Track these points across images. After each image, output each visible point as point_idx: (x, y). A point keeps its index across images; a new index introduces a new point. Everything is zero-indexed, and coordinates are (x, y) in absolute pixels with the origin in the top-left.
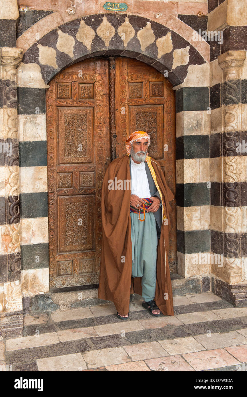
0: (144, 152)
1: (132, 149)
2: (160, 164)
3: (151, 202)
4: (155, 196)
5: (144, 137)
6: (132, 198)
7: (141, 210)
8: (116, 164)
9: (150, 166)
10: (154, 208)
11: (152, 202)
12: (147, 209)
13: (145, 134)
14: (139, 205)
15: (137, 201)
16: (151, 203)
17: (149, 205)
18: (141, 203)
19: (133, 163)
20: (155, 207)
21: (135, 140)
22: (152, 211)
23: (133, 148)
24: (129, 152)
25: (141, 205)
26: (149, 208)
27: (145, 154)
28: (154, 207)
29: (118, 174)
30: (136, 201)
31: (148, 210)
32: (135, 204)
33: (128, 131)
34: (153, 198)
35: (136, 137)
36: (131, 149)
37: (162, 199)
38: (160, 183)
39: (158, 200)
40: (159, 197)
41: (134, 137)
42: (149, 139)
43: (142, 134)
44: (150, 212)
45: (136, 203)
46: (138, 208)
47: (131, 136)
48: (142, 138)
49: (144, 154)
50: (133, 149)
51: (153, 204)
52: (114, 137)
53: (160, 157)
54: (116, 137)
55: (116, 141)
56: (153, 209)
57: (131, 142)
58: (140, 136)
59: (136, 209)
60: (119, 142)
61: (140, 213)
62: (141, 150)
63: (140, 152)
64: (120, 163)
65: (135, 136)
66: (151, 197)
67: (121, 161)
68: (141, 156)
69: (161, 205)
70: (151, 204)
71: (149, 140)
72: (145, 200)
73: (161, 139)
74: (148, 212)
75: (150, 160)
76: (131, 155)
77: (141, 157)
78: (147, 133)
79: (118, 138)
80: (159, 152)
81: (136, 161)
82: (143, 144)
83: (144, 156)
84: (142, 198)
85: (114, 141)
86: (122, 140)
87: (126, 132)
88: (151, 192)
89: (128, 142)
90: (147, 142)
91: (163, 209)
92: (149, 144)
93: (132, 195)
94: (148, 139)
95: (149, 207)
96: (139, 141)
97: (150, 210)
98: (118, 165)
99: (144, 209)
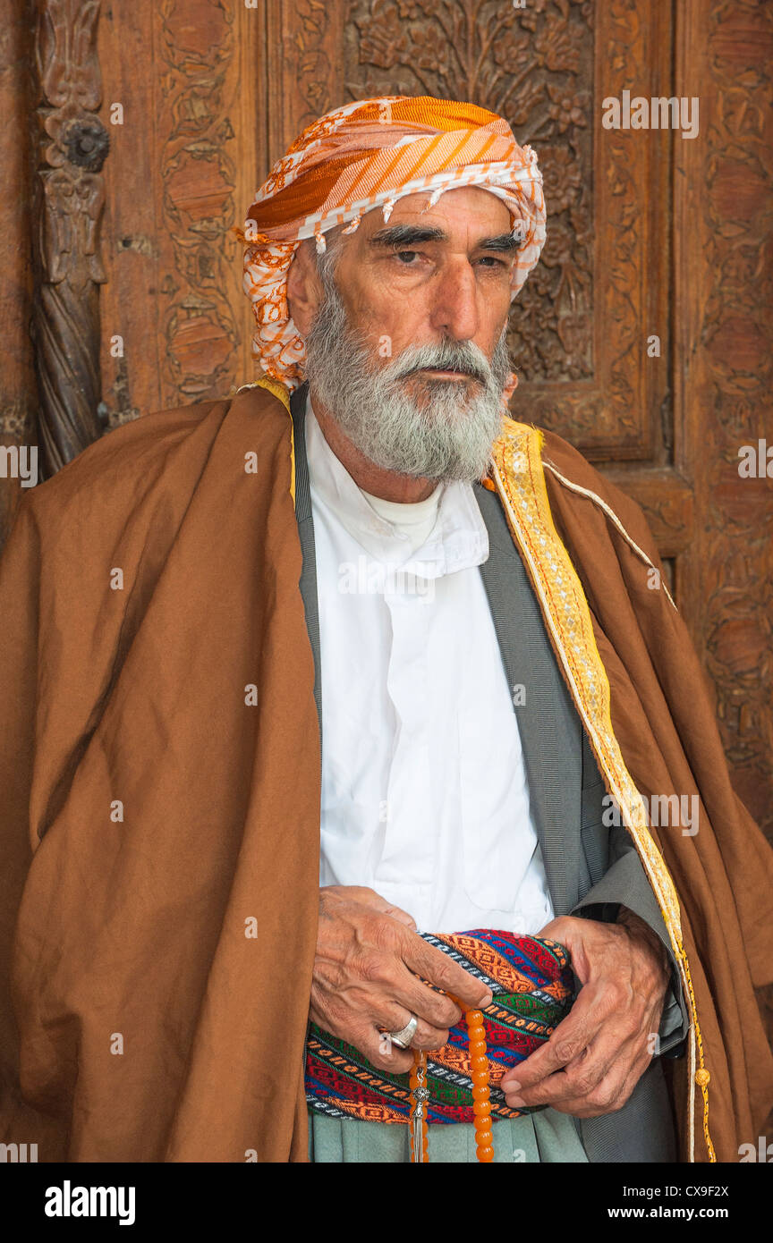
0: (479, 357)
1: (324, 320)
2: (653, 517)
3: (550, 980)
4: (604, 914)
5: (474, 175)
6: (328, 936)
7: (435, 1084)
8: (125, 490)
9: (542, 541)
10: (593, 1060)
11: (571, 983)
12: (513, 1065)
13: (481, 135)
14: (426, 1030)
15: (392, 970)
16: (554, 991)
17: (527, 1013)
18: (447, 1005)
19: (336, 497)
20: (603, 1049)
21: (361, 204)
22: (575, 1092)
23: (347, 302)
24: (288, 359)
25: (437, 1027)
26: (537, 1062)
27: (491, 382)
28: (592, 1043)
29: (153, 611)
30: (387, 974)
31: (527, 1086)
32: (373, 1012)
33: (246, 95)
34: (577, 935)
35: (376, 170)
36: (308, 315)
37: (680, 956)
38: (656, 756)
39: (643, 966)
40: (653, 924)
41: (359, 166)
42: (530, 201)
43: (451, 139)
44: (540, 1108)
45: (377, 999)
46: (405, 1064)
47: (314, 150)
48: (451, 179)
49: (478, 376)
50: (341, 314)
51: (583, 1016)
52: (78, 154)
53: (631, 442)
54: (104, 153)
55: (103, 210)
56: (580, 1074)
57: (311, 227)
58: (432, 162)
59: (387, 1076)
60: (136, 218)
61: (430, 1121)
62: (447, 333)
63: (429, 353)
64: (174, 482)
65: (371, 152)
66: (548, 916)
67: (185, 448)
68: (447, 407)
69: (675, 1019)
70: (561, 1010)
71: (535, 208)
72: (484, 951)
73: (642, 228)
74: (523, 1111)
75: (538, 466)
76: (321, 391)
77: (441, 420)
78: (502, 125)
79: (123, 173)
80: (618, 379)
81: (388, 465)
82: (460, 258)
83: (480, 402)
84: (448, 929)
85: (76, 204)
86: (178, 196)
87: (218, 102)
88: (545, 854)
89: (278, 231)
90: (509, 245)
91: (699, 1075)
92: (529, 258)
93: (337, 888)
94: (517, 192)
95: (530, 1044)
96: (410, 223)
97: (553, 1087)
98: (148, 509)
99: (477, 1068)
